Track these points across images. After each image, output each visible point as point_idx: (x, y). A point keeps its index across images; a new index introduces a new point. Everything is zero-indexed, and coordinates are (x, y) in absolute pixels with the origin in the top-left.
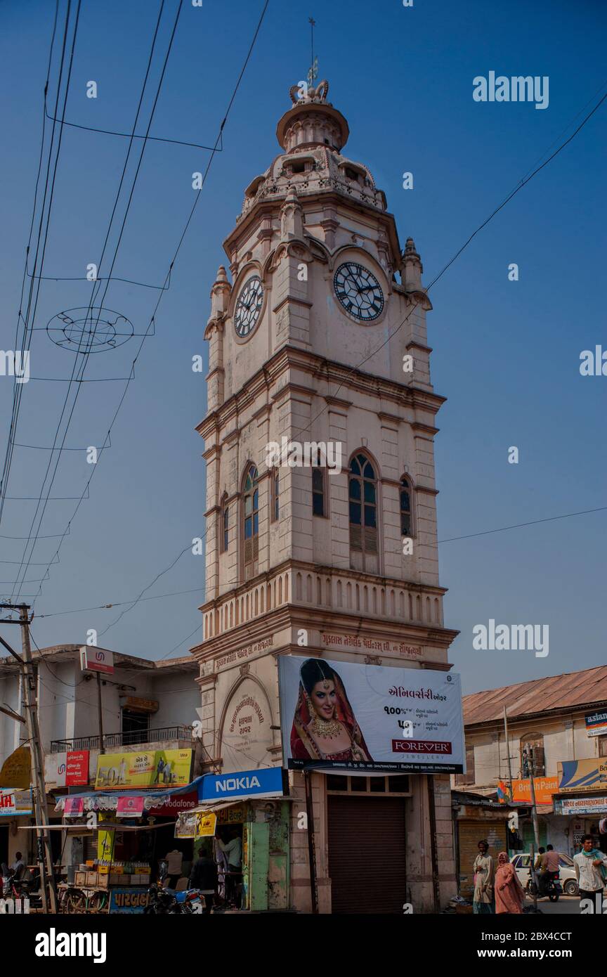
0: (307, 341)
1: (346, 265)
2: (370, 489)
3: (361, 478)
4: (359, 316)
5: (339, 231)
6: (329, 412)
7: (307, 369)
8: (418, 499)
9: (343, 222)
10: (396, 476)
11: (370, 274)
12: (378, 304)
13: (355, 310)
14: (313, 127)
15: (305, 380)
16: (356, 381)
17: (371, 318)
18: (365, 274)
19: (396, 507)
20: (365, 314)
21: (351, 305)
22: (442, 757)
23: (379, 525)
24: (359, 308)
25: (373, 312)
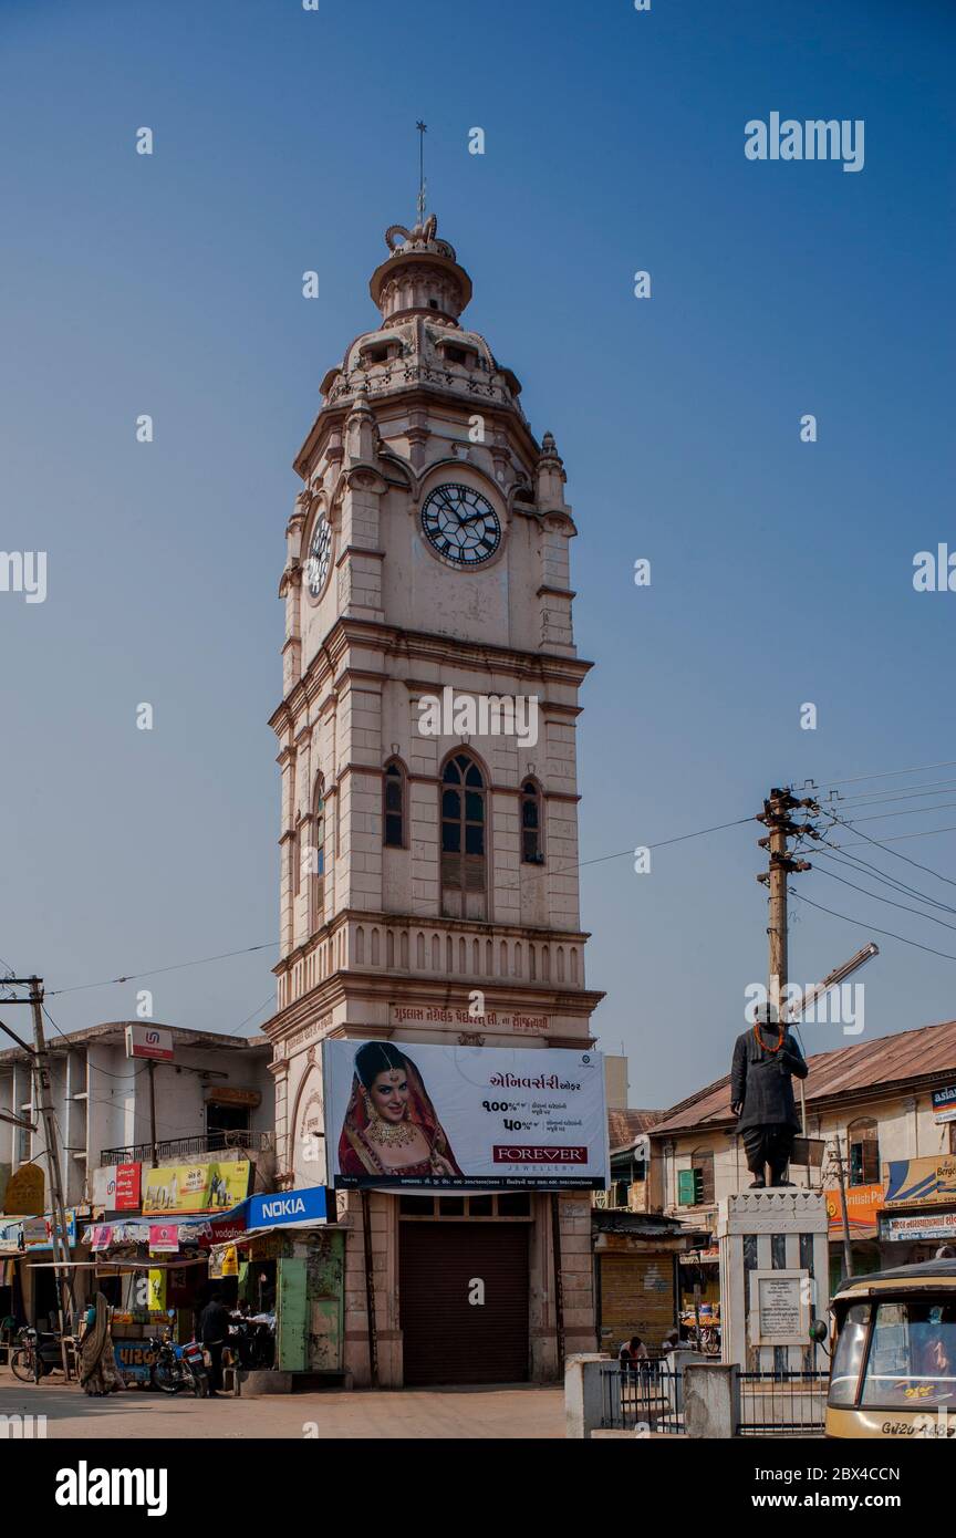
0: (378, 605)
1: (437, 491)
2: (477, 808)
3: (462, 788)
4: (461, 560)
5: (432, 442)
6: (411, 701)
7: (375, 646)
8: (550, 809)
9: (436, 427)
10: (514, 781)
11: (479, 497)
12: (491, 538)
13: (454, 552)
14: (414, 287)
15: (372, 661)
16: (450, 653)
17: (480, 560)
18: (471, 498)
19: (515, 824)
20: (470, 555)
21: (448, 544)
22: (572, 1168)
23: (488, 851)
24: (461, 548)
25: (482, 551)
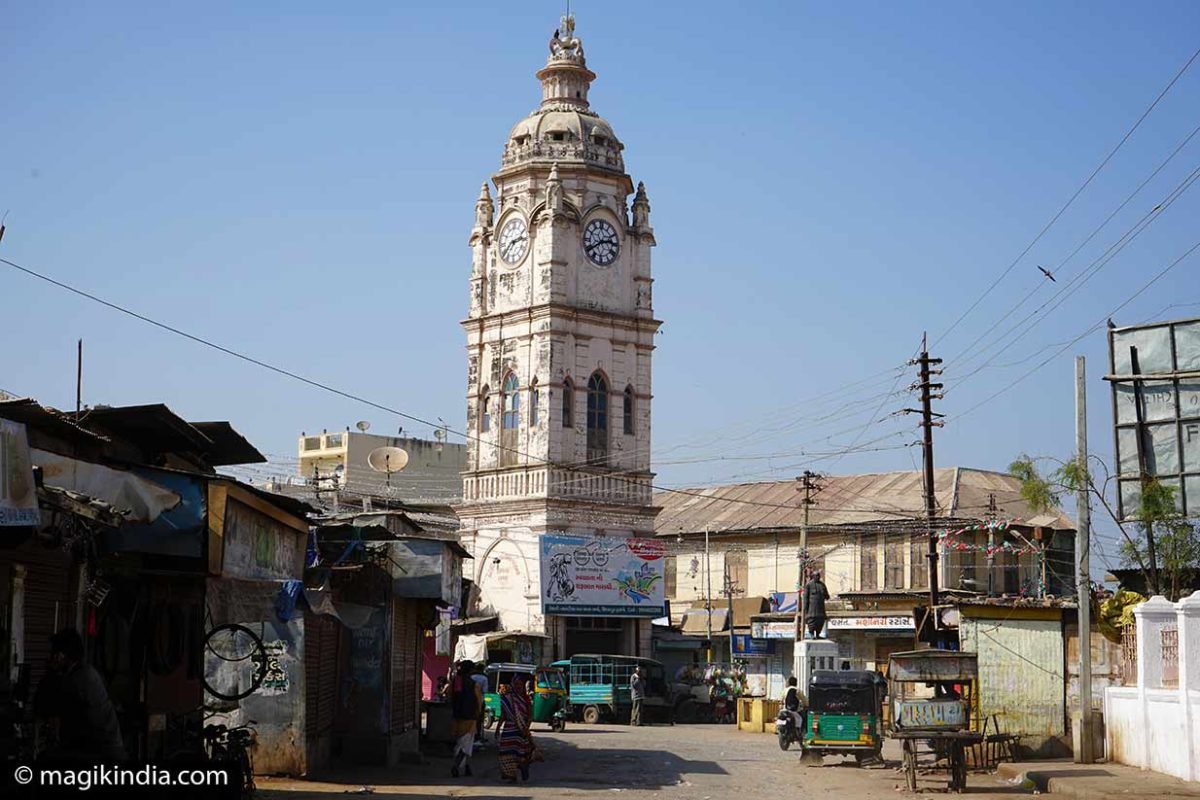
0: (563, 292)
1: (593, 222)
2: (604, 400)
3: (596, 392)
4: (601, 263)
5: (588, 194)
6: (576, 345)
7: (563, 316)
8: (639, 403)
9: (590, 186)
10: (622, 388)
11: (610, 226)
12: (614, 249)
13: (597, 258)
14: (568, 84)
15: (560, 323)
16: (598, 319)
17: (609, 262)
18: (605, 226)
19: (621, 412)
20: (604, 260)
21: (595, 254)
23: (608, 427)
24: (601, 256)
25: (610, 256)
